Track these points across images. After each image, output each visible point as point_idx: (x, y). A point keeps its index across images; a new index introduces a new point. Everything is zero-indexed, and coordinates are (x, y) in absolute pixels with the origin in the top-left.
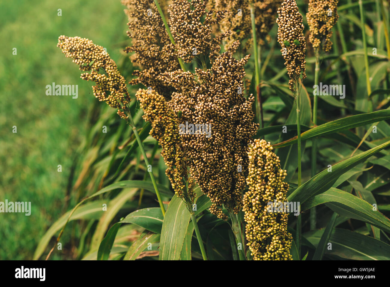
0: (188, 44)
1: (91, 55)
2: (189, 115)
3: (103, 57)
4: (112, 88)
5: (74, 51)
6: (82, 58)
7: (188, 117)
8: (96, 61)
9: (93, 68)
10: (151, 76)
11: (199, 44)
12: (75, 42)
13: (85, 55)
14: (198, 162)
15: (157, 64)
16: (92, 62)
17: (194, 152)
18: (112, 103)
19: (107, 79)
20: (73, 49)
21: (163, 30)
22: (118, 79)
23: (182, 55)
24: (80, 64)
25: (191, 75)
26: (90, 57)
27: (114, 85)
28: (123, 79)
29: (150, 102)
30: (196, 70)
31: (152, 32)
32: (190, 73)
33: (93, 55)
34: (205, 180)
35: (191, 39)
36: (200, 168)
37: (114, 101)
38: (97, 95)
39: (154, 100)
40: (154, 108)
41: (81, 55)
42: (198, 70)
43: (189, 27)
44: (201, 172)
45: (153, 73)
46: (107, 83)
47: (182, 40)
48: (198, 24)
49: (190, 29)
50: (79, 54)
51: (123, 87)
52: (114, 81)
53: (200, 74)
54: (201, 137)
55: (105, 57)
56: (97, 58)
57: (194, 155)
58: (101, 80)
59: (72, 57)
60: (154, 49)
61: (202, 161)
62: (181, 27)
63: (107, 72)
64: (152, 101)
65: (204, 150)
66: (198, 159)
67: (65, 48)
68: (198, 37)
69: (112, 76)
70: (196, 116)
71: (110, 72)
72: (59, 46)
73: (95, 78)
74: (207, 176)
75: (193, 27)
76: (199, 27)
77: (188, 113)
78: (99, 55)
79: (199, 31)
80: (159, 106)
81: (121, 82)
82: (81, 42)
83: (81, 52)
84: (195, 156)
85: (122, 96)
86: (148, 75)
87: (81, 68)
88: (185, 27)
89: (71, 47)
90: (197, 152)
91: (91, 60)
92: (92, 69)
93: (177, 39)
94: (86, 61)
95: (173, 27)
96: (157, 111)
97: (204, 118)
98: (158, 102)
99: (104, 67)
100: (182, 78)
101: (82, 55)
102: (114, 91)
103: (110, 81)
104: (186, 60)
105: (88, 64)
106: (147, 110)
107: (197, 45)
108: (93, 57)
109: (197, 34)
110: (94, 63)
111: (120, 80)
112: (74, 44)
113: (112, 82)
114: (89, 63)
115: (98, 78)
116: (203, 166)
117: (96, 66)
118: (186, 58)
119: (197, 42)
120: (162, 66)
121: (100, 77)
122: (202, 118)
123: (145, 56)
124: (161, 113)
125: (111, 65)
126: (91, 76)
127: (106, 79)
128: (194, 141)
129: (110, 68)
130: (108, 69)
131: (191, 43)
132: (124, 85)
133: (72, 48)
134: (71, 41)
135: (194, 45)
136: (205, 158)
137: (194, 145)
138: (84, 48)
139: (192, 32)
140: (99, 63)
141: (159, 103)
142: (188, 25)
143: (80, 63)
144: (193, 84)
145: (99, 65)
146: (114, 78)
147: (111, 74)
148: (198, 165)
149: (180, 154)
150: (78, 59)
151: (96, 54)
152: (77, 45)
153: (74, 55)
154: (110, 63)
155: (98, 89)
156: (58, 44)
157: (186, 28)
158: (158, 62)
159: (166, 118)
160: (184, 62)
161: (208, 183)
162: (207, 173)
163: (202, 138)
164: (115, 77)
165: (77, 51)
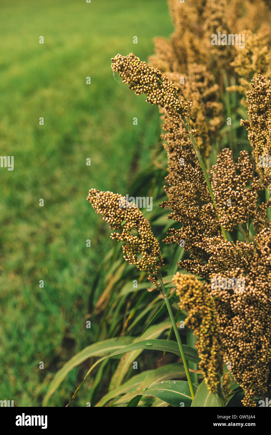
0: (230, 212)
1: (124, 214)
2: (227, 299)
3: (136, 216)
4: (144, 251)
5: (105, 208)
6: (113, 216)
7: (226, 301)
8: (128, 220)
9: (125, 228)
10: (187, 237)
11: (242, 212)
12: (107, 198)
13: (117, 213)
14: (234, 351)
15: (195, 224)
16: (124, 222)
17: (229, 339)
18: (143, 267)
19: (140, 241)
20: (105, 205)
21: (204, 188)
22: (151, 241)
23: (223, 222)
24: (111, 223)
25: (232, 247)
26: (122, 216)
27: (146, 248)
28: (157, 242)
29: (188, 289)
30: (238, 243)
31: (192, 189)
32: (230, 244)
33: (126, 214)
34: (240, 370)
35: (234, 207)
36: (235, 357)
37: (145, 265)
38: (127, 258)
39: (193, 287)
40: (191, 296)
41: (112, 213)
42: (240, 244)
43: (233, 194)
44: (236, 361)
45: (190, 234)
46: (139, 246)
47: (224, 207)
48: (243, 191)
49: (234, 196)
50: (110, 212)
51: (156, 251)
52: (147, 243)
53: (242, 247)
54: (239, 325)
55: (139, 217)
56: (130, 218)
57: (230, 343)
58: (132, 242)
59: (103, 214)
60: (193, 209)
61: (238, 350)
62: (224, 193)
63: (140, 234)
64: (190, 288)
65: (241, 339)
66: (234, 347)
67: (96, 204)
68: (242, 205)
69: (144, 238)
70: (234, 302)
71: (143, 234)
72: (89, 199)
73: (126, 239)
74: (242, 366)
75: (237, 194)
76: (244, 194)
77: (226, 296)
78: (132, 214)
79: (244, 199)
80: (198, 294)
81: (154, 245)
82: (113, 198)
83: (113, 209)
84: (230, 345)
85: (154, 261)
86: (184, 236)
87: (112, 226)
88: (229, 193)
89: (101, 203)
90: (232, 340)
91: (123, 219)
92: (124, 230)
93: (219, 205)
94: (117, 220)
95: (216, 192)
96: (195, 300)
97: (244, 304)
98: (196, 289)
99: (137, 227)
100: (222, 250)
101: (114, 213)
102: (146, 255)
103: (142, 244)
104: (227, 228)
105: (119, 223)
106: (184, 298)
107: (240, 214)
108: (125, 216)
109: (241, 202)
110: (126, 223)
111: (154, 243)
112: (106, 200)
113: (144, 245)
114: (121, 223)
115: (130, 240)
116: (238, 355)
117: (128, 227)
118: (228, 226)
119: (241, 210)
120: (200, 227)
121: (132, 239)
122: (241, 304)
123: (182, 215)
124: (199, 302)
125: (144, 225)
126: (122, 237)
127: (138, 241)
128: (231, 328)
129: (143, 229)
130: (141, 231)
131: (234, 211)
132: (157, 249)
133: (103, 204)
134: (102, 197)
135: (237, 214)
136: (242, 348)
137: (230, 333)
138: (116, 205)
139: (236, 199)
140: (132, 223)
141: (198, 292)
142: (232, 191)
143: (110, 221)
144: (233, 256)
145: (131, 226)
146: (146, 241)
147: (144, 236)
148: (233, 355)
149: (217, 348)
150: (109, 217)
151: (129, 213)
152: (108, 201)
153: (105, 212)
154: (144, 224)
155: (129, 249)
156: (88, 197)
157: (229, 195)
158: (196, 223)
159: (204, 308)
160: (225, 230)
161: (242, 373)
162: (242, 363)
163: (240, 327)
164: (148, 239)
165: (109, 207)
